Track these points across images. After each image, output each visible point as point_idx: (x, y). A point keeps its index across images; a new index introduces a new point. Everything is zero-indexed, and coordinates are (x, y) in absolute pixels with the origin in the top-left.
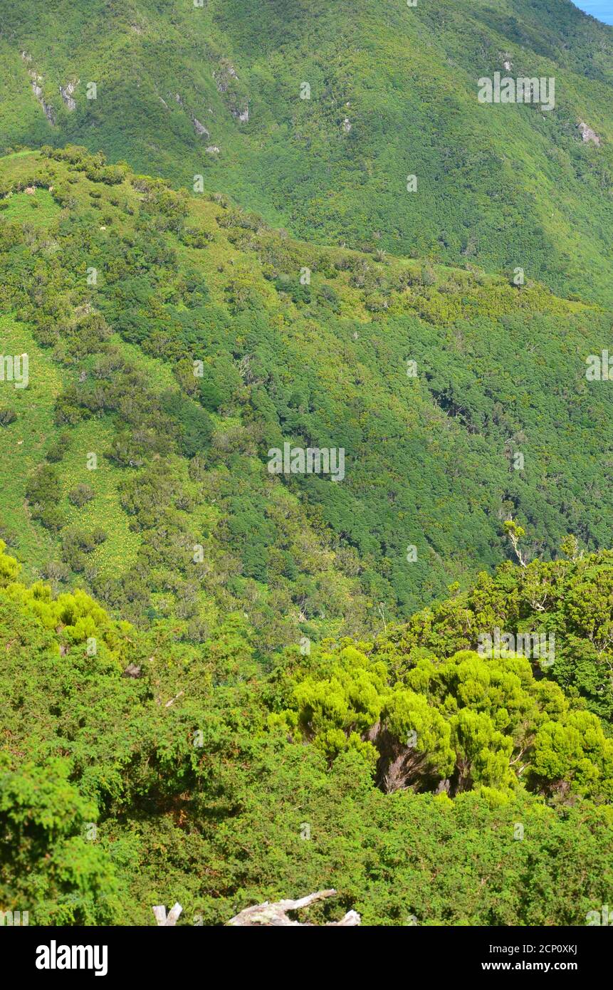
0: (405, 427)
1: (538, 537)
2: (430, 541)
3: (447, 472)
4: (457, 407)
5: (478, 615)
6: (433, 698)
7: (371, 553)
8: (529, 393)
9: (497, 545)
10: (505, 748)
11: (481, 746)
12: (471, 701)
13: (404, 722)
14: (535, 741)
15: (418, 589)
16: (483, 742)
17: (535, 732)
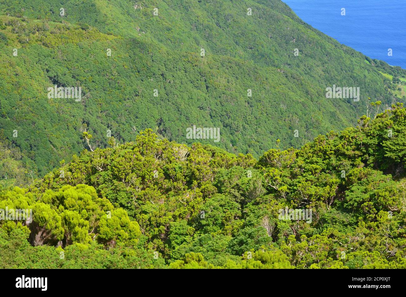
0: (38, 93)
1: (98, 139)
2: (51, 143)
3: (57, 112)
4: (60, 84)
5: (73, 174)
6: (54, 207)
7: (26, 149)
8: (91, 76)
9: (80, 143)
10: (86, 226)
11: (75, 226)
12: (70, 207)
13: (40, 217)
14: (99, 223)
15: (47, 164)
16: (76, 224)
17: (99, 219)
